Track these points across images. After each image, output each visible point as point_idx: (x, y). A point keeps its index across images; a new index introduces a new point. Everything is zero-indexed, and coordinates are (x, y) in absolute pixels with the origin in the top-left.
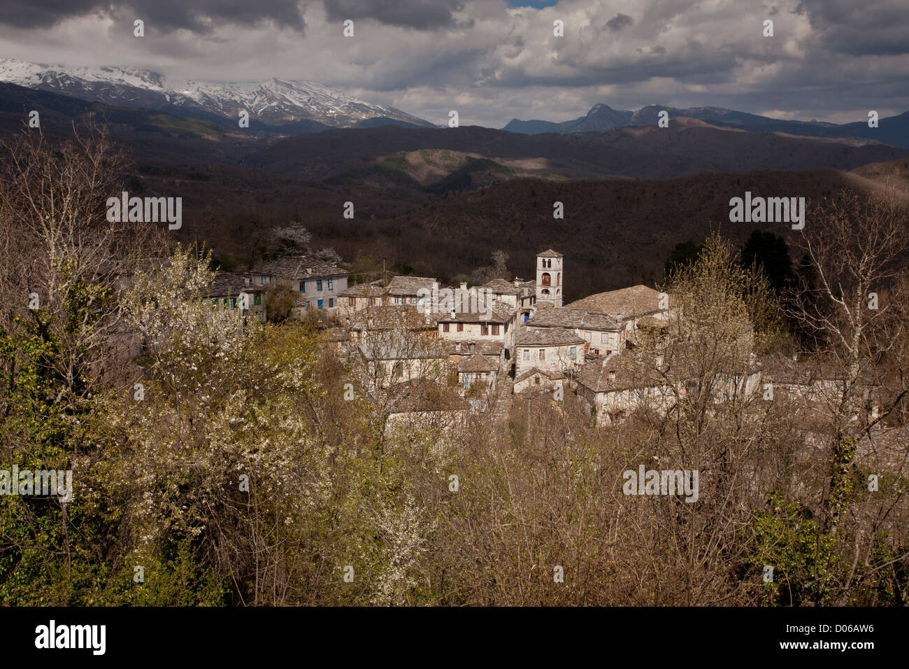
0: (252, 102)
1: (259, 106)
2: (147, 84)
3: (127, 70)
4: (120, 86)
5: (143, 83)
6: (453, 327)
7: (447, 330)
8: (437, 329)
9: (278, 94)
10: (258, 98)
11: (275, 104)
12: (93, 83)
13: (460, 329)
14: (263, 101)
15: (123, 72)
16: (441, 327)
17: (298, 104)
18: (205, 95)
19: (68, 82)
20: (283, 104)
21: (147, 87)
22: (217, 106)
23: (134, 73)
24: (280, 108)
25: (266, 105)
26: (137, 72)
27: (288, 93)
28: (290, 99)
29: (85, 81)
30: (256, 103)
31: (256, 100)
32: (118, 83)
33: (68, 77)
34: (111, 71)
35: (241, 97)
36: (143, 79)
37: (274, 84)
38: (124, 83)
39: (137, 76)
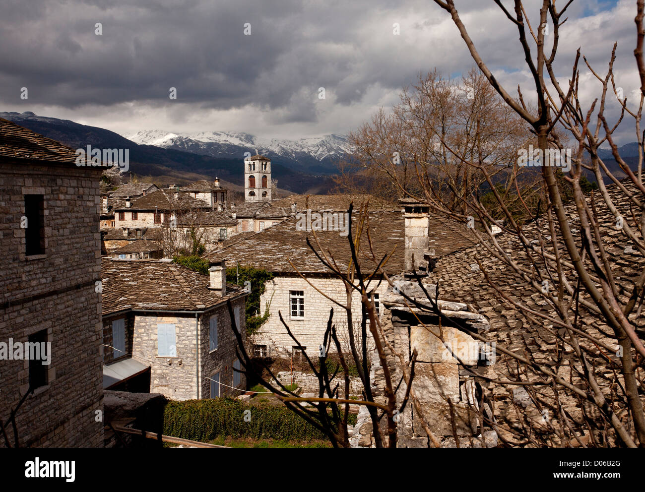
0: (316, 152)
1: (321, 155)
2: (243, 143)
3: (230, 134)
4: (225, 144)
5: (241, 142)
6: (128, 216)
7: (122, 218)
8: (113, 218)
9: (335, 146)
10: (321, 149)
11: (332, 153)
12: (207, 144)
13: (135, 218)
14: (324, 151)
15: (228, 135)
16: (117, 215)
17: (348, 152)
18: (283, 149)
19: (191, 143)
20: (339, 153)
21: (243, 145)
22: (292, 156)
23: (235, 135)
24: (336, 156)
25: (326, 154)
26: (237, 134)
27: (342, 145)
28: (343, 149)
29: (202, 142)
30: (319, 153)
31: (319, 151)
32: (224, 143)
33: (190, 140)
34: (220, 135)
35: (308, 149)
36: (241, 139)
37: (332, 139)
38: (228, 142)
39: (237, 137)
